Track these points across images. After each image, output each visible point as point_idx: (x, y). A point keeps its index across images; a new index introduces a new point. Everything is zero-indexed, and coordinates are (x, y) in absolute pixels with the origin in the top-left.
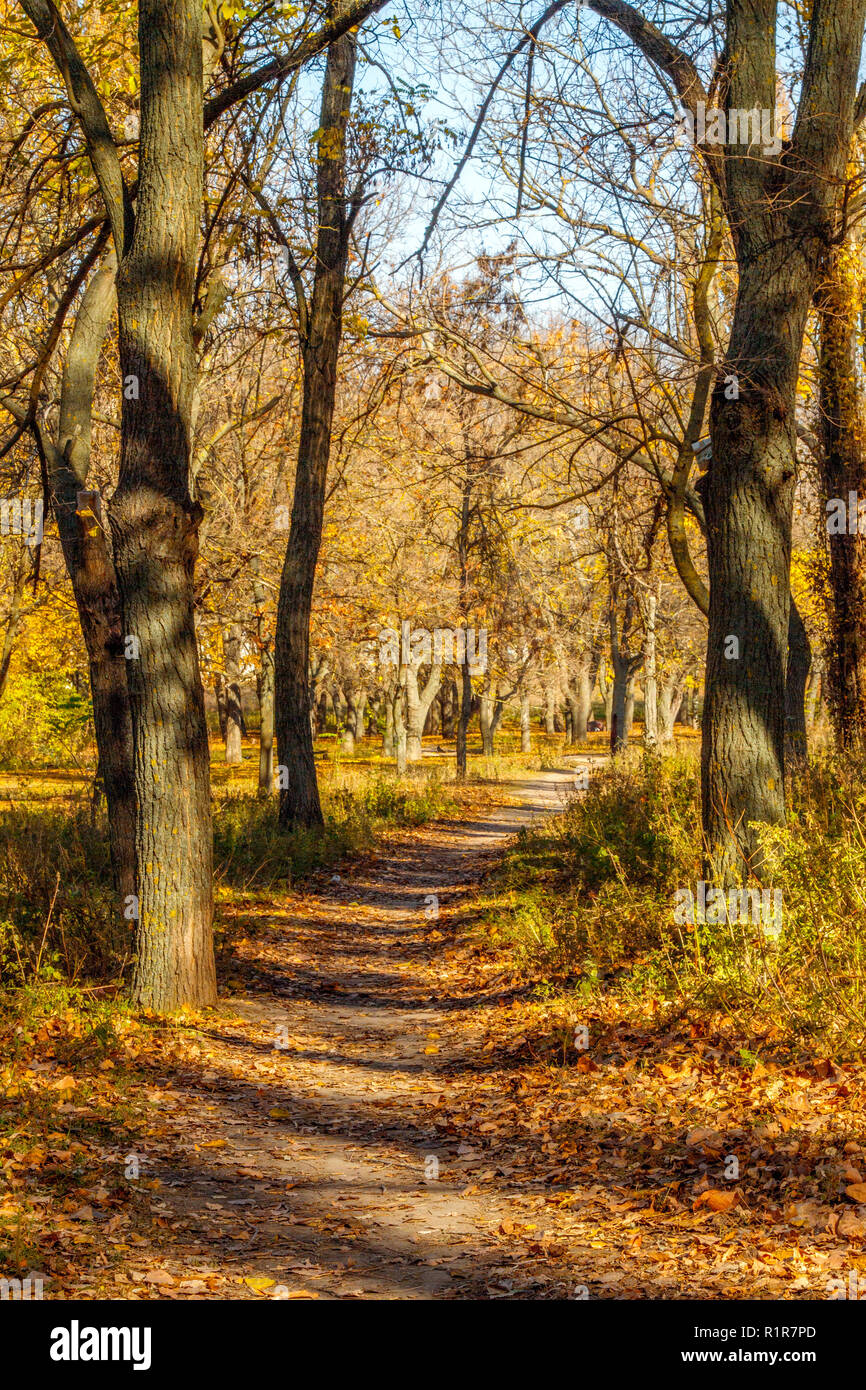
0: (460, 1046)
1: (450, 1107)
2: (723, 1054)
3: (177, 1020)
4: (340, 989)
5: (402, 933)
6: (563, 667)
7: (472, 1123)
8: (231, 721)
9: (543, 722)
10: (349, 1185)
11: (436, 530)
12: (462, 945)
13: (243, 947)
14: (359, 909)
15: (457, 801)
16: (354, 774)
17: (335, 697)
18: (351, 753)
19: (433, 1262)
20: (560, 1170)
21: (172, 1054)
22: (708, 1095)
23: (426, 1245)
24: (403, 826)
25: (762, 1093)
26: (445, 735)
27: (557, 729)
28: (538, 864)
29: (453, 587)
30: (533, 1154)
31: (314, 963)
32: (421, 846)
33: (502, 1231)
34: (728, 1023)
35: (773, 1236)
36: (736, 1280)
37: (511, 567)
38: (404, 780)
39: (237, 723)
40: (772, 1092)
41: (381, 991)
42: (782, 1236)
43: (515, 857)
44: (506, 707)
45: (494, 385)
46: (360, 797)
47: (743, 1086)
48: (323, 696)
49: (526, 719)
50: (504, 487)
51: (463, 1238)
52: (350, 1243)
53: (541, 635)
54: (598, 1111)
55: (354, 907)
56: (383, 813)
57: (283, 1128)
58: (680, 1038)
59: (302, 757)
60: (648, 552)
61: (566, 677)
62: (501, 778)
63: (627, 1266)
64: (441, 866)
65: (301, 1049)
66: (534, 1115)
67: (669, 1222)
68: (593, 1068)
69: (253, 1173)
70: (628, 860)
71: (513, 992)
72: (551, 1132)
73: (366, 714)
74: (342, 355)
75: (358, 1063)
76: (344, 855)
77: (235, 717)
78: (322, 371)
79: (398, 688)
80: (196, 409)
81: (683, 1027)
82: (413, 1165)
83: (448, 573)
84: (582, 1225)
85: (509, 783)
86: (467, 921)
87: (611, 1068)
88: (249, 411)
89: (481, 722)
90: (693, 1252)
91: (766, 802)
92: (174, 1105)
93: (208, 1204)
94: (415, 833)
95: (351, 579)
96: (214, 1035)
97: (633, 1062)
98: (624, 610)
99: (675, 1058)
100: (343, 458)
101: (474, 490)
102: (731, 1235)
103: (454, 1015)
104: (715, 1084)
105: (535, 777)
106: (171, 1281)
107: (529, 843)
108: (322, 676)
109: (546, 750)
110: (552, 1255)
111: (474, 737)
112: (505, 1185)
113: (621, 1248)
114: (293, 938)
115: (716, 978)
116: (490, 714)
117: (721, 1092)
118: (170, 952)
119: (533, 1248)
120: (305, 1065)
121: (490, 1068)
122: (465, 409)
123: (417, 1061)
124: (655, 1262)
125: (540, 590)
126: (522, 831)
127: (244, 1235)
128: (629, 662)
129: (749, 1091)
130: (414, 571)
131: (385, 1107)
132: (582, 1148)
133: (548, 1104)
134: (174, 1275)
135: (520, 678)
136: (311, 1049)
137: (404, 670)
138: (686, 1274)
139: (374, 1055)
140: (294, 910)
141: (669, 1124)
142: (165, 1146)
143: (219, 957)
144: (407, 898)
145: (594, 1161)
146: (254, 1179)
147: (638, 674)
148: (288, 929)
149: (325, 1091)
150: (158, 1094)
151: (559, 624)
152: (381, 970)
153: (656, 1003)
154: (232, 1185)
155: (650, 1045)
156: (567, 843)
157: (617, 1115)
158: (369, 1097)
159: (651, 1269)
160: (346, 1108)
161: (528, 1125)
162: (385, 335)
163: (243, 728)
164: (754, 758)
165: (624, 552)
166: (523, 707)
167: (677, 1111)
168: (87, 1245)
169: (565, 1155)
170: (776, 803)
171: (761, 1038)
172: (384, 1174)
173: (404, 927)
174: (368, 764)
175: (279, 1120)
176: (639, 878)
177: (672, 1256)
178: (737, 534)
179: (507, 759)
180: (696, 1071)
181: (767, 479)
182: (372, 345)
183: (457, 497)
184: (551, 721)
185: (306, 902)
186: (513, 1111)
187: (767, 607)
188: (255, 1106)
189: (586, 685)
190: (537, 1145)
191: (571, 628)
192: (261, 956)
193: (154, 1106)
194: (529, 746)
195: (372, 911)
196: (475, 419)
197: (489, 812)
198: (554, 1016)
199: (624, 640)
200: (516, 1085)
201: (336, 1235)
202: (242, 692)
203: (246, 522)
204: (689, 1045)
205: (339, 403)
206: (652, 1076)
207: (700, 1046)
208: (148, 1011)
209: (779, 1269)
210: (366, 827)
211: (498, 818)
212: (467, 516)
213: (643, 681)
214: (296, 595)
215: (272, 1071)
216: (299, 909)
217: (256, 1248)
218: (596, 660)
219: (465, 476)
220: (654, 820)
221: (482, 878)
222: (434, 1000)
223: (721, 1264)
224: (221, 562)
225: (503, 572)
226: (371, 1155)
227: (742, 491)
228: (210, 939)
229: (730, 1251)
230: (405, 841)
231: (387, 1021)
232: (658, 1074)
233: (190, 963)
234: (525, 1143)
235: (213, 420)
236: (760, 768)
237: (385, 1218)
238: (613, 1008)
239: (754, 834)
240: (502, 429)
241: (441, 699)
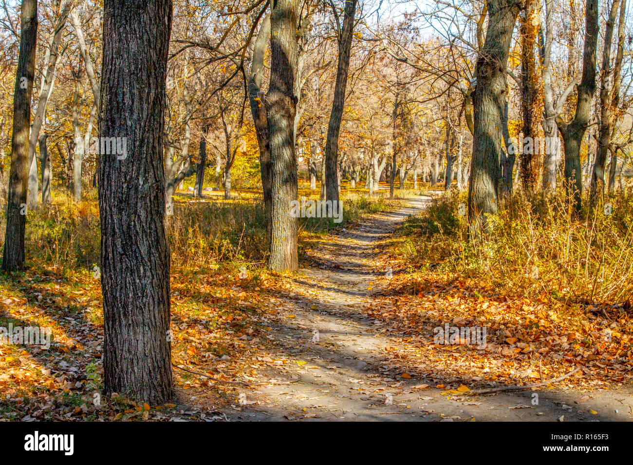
0: (380, 288)
1: (373, 308)
2: (469, 294)
3: (284, 275)
4: (341, 267)
5: (365, 249)
6: (429, 159)
7: (380, 313)
8: (313, 175)
9: (422, 179)
10: (336, 332)
11: (386, 110)
12: (385, 254)
13: (309, 252)
14: (351, 240)
15: (389, 205)
16: (354, 194)
17: (349, 167)
18: (354, 187)
19: (361, 359)
20: (408, 330)
21: (280, 286)
22: (463, 307)
23: (360, 353)
24: (369, 213)
25: (481, 307)
26: (387, 182)
27: (427, 181)
28: (414, 227)
29: (391, 130)
30: (400, 324)
31: (333, 258)
32: (375, 220)
33: (386, 349)
34: (473, 283)
35: (479, 354)
36: (464, 368)
37: (412, 123)
38: (371, 197)
39: (314, 175)
40: (485, 306)
41: (356, 268)
42: (481, 355)
43: (407, 224)
44: (409, 173)
45: (407, 59)
46: (355, 203)
47: (475, 304)
48: (345, 167)
49: (415, 177)
50: (410, 96)
51: (373, 351)
52: (334, 351)
53: (421, 148)
54: (424, 311)
55: (349, 240)
56: (362, 208)
57: (315, 312)
58: (455, 287)
59: (334, 187)
60: (459, 119)
61: (430, 163)
62: (406, 197)
63: (427, 363)
64: (380, 226)
65: (325, 286)
66: (402, 311)
67: (444, 348)
68: (424, 296)
69: (303, 327)
70: (444, 226)
71: (401, 270)
72: (407, 317)
73: (360, 174)
74: (353, 47)
75: (344, 292)
76: (348, 222)
77: (314, 173)
78: (345, 52)
79: (371, 165)
80: (301, 65)
81: (456, 283)
82: (358, 326)
83: (390, 125)
84: (414, 349)
85: (407, 199)
86: (388, 246)
87: (430, 296)
88: (321, 66)
89: (399, 178)
90: (451, 359)
91: (490, 207)
92: (279, 303)
93: (287, 336)
94: (374, 215)
95: (355, 126)
96: (295, 281)
97: (438, 295)
98: (451, 141)
99: (452, 294)
100: (353, 83)
101: (399, 96)
102: (464, 354)
103: (380, 277)
104: (465, 303)
105: (417, 197)
106: (271, 361)
107: (412, 220)
108: (344, 160)
109: (422, 188)
110: (402, 358)
111: (396, 183)
112: (389, 334)
113: (426, 356)
114: (326, 249)
115: (469, 267)
116: (403, 175)
117: (467, 306)
118: (282, 252)
119: (396, 355)
120: (326, 292)
121: (390, 295)
122: (398, 67)
123: (365, 292)
124: (437, 361)
125: (422, 132)
126: (410, 216)
127: (298, 347)
128: (452, 158)
129: (477, 305)
130: (377, 124)
131: (351, 307)
132: (417, 323)
133: (407, 308)
134: (273, 359)
135: (414, 162)
136: (328, 287)
137: (373, 159)
138: (447, 365)
139: (350, 290)
140: (329, 240)
141: (448, 316)
142: (274, 317)
143: (300, 255)
144: (368, 237)
145: (420, 327)
146: (303, 329)
147: (455, 163)
148: (326, 246)
149: (331, 301)
150: (274, 299)
151: (428, 144)
152: (356, 261)
153: (448, 275)
154: (295, 330)
155: (444, 289)
156: (425, 220)
157: (430, 312)
158: (346, 303)
159: (436, 364)
160: (338, 307)
161: (399, 315)
162: (370, 40)
163: (317, 177)
164: (487, 191)
165: (451, 119)
166: (414, 173)
167: (451, 312)
168: (244, 348)
169: (411, 325)
170: (494, 207)
171: (483, 288)
172: (348, 329)
173: (366, 247)
174: (359, 191)
175: (314, 310)
176: (448, 233)
177: (443, 360)
178: (484, 112)
179: (408, 191)
180: (459, 299)
181: (496, 93)
182: (364, 43)
183: (393, 98)
184: (424, 178)
185: (333, 237)
186: (395, 310)
187: (494, 138)
188: (307, 304)
189: (437, 166)
190: (401, 321)
191: (433, 146)
192: (315, 255)
193: (272, 303)
194: (416, 187)
195: (355, 241)
196: (401, 71)
197: (400, 209)
198: (413, 279)
199: (451, 150)
200: (397, 301)
201: (329, 348)
202: (317, 165)
203: (319, 105)
204: (458, 289)
205: (351, 64)
206: (444, 299)
207: (462, 290)
208: (274, 272)
209: (479, 365)
210: (356, 212)
211: (403, 211)
212: (397, 105)
213: (457, 166)
214: (334, 131)
215: (314, 293)
216: (330, 240)
217: (301, 351)
218: (441, 157)
219: (397, 91)
220: (454, 213)
221: (395, 231)
222: (373, 272)
223: (460, 363)
224: (310, 119)
225: (409, 125)
226: (344, 323)
227: (486, 97)
228: (296, 248)
229: (463, 359)
230: (369, 218)
231: (356, 279)
232: (446, 299)
233: (289, 256)
234: (398, 321)
235: (308, 69)
236: (489, 195)
237: (346, 343)
238: (433, 276)
239: (486, 217)
240: (410, 75)
241: (386, 169)
